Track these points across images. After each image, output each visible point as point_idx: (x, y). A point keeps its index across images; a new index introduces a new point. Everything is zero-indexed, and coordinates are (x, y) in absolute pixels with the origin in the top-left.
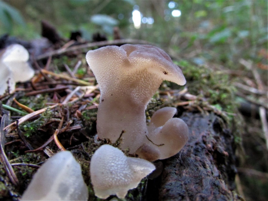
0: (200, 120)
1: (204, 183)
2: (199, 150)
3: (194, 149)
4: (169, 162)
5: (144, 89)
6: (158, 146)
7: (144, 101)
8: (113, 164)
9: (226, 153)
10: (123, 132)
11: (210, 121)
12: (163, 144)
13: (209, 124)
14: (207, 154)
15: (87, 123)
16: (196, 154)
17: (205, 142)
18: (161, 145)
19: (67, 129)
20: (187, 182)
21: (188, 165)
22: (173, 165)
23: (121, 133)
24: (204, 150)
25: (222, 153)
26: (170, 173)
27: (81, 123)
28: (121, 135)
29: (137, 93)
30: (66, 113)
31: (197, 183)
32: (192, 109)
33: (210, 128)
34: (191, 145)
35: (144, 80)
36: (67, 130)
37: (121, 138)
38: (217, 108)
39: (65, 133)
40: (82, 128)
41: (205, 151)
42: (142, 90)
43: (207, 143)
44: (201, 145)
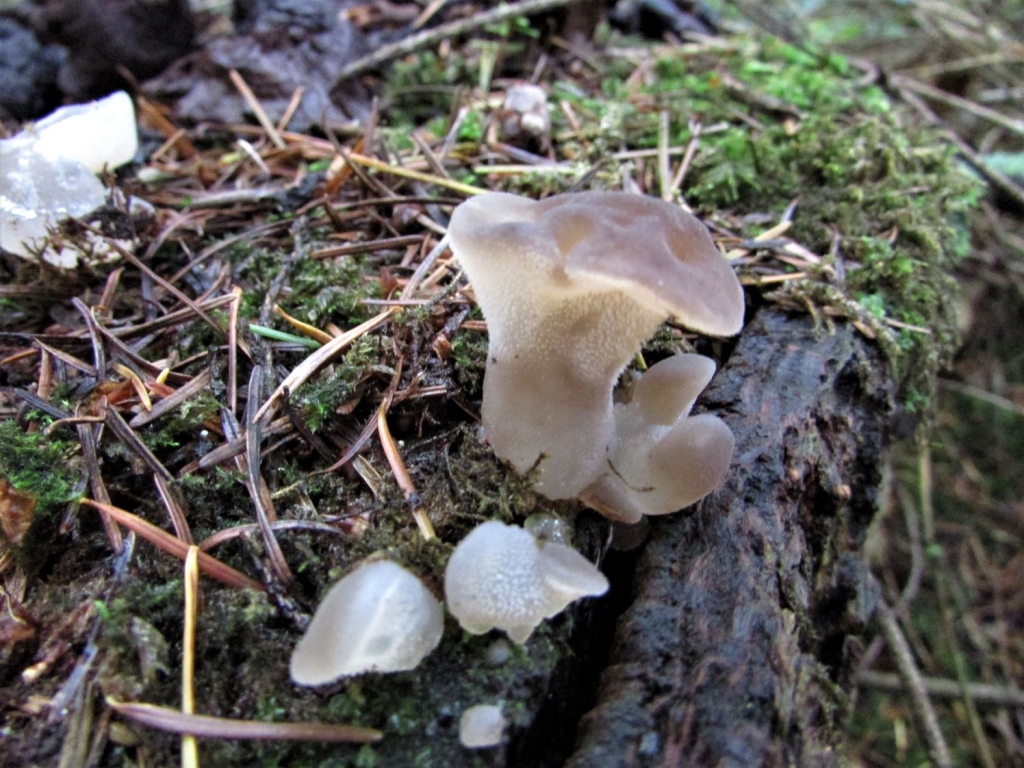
0: (800, 354)
1: (736, 622)
2: (762, 486)
3: (748, 479)
4: (664, 526)
5: (612, 339)
6: (639, 490)
7: (609, 371)
8: (500, 577)
9: (844, 490)
10: (542, 456)
11: (832, 363)
12: (651, 489)
13: (823, 378)
14: (782, 500)
15: (463, 377)
16: (751, 495)
17: (786, 459)
18: (645, 490)
19: (412, 393)
20: (693, 606)
21: (715, 541)
22: (672, 541)
23: (537, 457)
24: (777, 486)
25: (831, 492)
26: (656, 567)
27: (449, 376)
28: (538, 463)
29: (588, 352)
30: (409, 340)
31: (718, 613)
32: (788, 305)
33: (825, 391)
34: (743, 466)
35: (614, 313)
36: (412, 397)
37: (538, 468)
38: (870, 310)
39: (406, 403)
40: (452, 390)
41: (779, 490)
42: (605, 339)
43: (793, 462)
44: (771, 468)
